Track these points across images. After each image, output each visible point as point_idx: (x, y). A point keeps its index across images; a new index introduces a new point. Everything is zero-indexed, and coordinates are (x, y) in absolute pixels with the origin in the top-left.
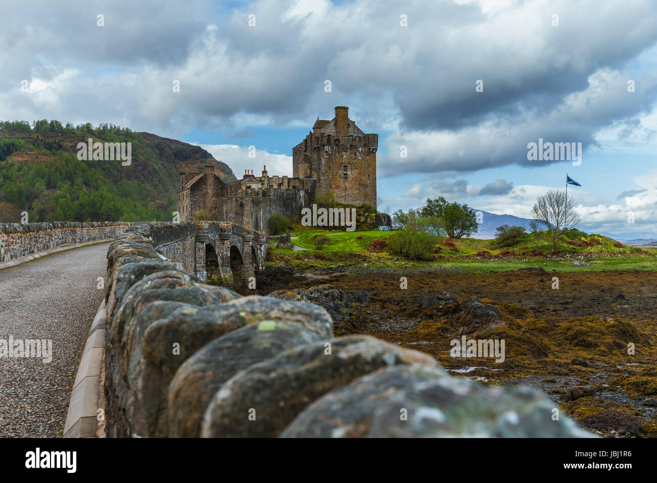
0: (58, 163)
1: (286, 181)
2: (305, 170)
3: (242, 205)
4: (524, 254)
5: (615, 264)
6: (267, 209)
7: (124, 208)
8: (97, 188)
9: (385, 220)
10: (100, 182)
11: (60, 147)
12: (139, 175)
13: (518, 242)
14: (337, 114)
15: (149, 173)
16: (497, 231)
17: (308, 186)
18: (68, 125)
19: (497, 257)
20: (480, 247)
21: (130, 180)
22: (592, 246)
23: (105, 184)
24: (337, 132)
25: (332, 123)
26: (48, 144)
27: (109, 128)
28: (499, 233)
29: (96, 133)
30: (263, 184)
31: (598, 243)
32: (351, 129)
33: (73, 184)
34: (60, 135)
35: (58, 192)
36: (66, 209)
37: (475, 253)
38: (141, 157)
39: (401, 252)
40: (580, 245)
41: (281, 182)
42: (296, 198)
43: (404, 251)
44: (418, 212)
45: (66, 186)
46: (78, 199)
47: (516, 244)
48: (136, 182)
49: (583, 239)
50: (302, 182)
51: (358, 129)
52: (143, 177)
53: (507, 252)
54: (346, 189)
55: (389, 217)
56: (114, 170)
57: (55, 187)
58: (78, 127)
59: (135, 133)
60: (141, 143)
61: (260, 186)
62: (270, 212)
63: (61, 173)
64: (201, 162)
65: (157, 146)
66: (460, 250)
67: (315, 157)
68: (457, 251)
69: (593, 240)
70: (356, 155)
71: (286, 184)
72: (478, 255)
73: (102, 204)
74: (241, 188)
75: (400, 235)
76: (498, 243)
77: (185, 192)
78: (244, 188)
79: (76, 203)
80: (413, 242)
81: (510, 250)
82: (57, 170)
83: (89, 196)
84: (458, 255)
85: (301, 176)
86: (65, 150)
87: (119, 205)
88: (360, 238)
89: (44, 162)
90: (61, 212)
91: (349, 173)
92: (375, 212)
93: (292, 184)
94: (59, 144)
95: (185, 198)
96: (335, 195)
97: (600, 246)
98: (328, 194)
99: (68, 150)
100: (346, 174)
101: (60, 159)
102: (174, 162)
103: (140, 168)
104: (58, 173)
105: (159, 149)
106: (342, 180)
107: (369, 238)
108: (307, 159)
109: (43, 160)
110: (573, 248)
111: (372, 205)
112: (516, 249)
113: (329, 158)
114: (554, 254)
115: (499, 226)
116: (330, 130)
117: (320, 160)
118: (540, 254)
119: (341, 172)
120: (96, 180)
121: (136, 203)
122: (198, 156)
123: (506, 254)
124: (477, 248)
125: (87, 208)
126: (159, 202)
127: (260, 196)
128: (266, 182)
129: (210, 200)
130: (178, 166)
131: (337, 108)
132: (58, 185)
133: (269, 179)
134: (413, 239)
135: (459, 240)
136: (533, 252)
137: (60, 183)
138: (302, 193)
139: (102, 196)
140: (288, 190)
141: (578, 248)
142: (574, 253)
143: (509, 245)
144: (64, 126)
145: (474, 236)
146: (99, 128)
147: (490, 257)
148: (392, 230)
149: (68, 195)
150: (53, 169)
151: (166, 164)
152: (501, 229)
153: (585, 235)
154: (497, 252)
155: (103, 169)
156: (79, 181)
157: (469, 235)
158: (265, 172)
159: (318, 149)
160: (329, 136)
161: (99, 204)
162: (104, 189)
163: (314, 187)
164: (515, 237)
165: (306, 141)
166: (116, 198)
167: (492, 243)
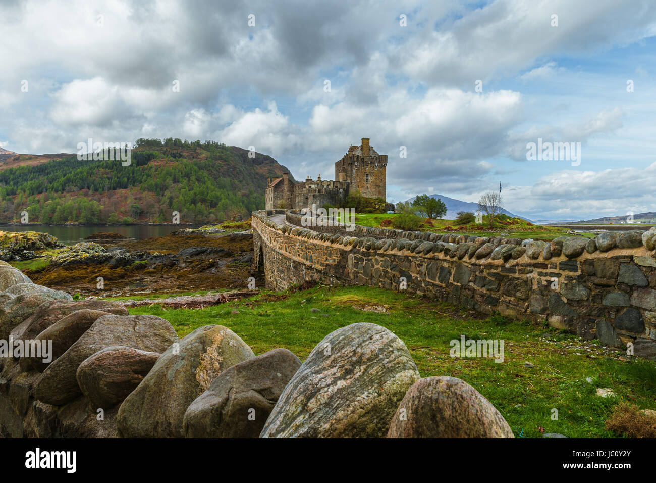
0: (180, 166)
1: (332, 183)
2: (343, 177)
3: (307, 198)
4: (472, 229)
5: (525, 235)
6: (322, 200)
7: (222, 196)
8: (204, 183)
9: (391, 207)
10: (206, 179)
11: (181, 156)
12: (231, 174)
13: (470, 222)
14: (363, 143)
15: (237, 173)
16: (457, 215)
17: (345, 187)
18: (185, 142)
19: (456, 230)
20: (447, 224)
21: (225, 177)
22: (514, 224)
23: (209, 180)
24: (363, 154)
25: (360, 148)
26: (173, 153)
27: (211, 143)
28: (459, 216)
29: (203, 147)
30: (318, 185)
31: (517, 223)
32: (371, 152)
33: (189, 181)
34: (180, 148)
35: (180, 185)
36: (185, 197)
37: (443, 228)
38: (231, 162)
39: (400, 227)
40: (506, 224)
41: (329, 184)
42: (338, 193)
43: (402, 226)
44: (411, 203)
45: (185, 181)
46: (193, 190)
47: (468, 223)
48: (228, 179)
49: (508, 220)
50: (341, 183)
51: (376, 152)
52: (233, 176)
53: (463, 228)
54: (367, 188)
55: (393, 205)
56: (215, 171)
57: (178, 182)
58: (192, 143)
59: (228, 146)
60: (232, 153)
61: (316, 186)
62: (323, 202)
63: (182, 173)
64: (270, 166)
65: (242, 155)
66: (435, 226)
67: (349, 168)
68: (433, 226)
69: (514, 221)
70: (374, 167)
71: (332, 185)
72: (445, 229)
73: (208, 193)
74: (305, 187)
75: (400, 217)
76: (458, 222)
77: (270, 189)
78: (307, 187)
79: (192, 192)
80: (407, 221)
81: (464, 226)
82: (179, 171)
83: (200, 188)
84: (433, 229)
85: (341, 180)
86: (184, 157)
87: (218, 193)
88: (376, 218)
89: (171, 166)
90: (183, 198)
91: (369, 178)
92: (385, 202)
93: (335, 185)
94: (180, 154)
95: (271, 192)
96: (361, 192)
97: (518, 225)
98: (357, 191)
99: (186, 158)
100: (368, 179)
101: (181, 164)
102: (253, 166)
103: (231, 169)
104: (180, 173)
105: (243, 157)
106: (365, 183)
107: (381, 218)
108: (345, 171)
109: (171, 164)
110: (502, 226)
111: (383, 198)
112: (468, 226)
113: (358, 169)
114: (489, 229)
115: (458, 212)
116: (358, 152)
117: (352, 171)
118: (482, 229)
119: (365, 178)
120: (204, 177)
121: (229, 193)
122: (268, 161)
123: (462, 228)
124: (445, 225)
125: (198, 195)
126: (244, 192)
127: (317, 192)
128: (320, 184)
129: (286, 194)
130: (255, 168)
131: (363, 139)
132: (180, 180)
133: (322, 182)
134: (407, 219)
135: (435, 220)
136: (478, 227)
137: (181, 179)
138: (341, 191)
139: (207, 188)
140: (333, 189)
141: (505, 225)
142: (502, 228)
143: (464, 224)
144: (183, 142)
145: (444, 217)
146: (205, 144)
147: (452, 230)
148: (395, 213)
149: (187, 188)
150: (177, 171)
151: (248, 167)
152: (460, 214)
153: (509, 218)
154: (457, 227)
155: (208, 170)
156: (193, 178)
157: (441, 217)
158: (319, 178)
159: (351, 164)
160: (358, 156)
161: (206, 193)
162: (209, 184)
163: (348, 186)
164: (468, 219)
165: (344, 159)
166: (217, 189)
167: (454, 222)
